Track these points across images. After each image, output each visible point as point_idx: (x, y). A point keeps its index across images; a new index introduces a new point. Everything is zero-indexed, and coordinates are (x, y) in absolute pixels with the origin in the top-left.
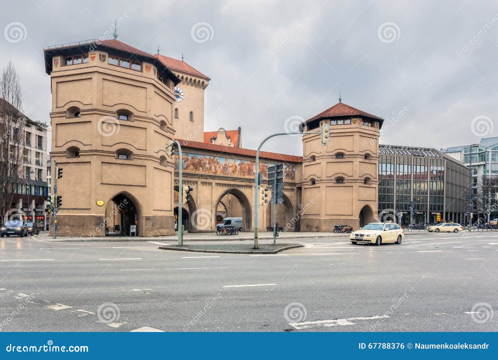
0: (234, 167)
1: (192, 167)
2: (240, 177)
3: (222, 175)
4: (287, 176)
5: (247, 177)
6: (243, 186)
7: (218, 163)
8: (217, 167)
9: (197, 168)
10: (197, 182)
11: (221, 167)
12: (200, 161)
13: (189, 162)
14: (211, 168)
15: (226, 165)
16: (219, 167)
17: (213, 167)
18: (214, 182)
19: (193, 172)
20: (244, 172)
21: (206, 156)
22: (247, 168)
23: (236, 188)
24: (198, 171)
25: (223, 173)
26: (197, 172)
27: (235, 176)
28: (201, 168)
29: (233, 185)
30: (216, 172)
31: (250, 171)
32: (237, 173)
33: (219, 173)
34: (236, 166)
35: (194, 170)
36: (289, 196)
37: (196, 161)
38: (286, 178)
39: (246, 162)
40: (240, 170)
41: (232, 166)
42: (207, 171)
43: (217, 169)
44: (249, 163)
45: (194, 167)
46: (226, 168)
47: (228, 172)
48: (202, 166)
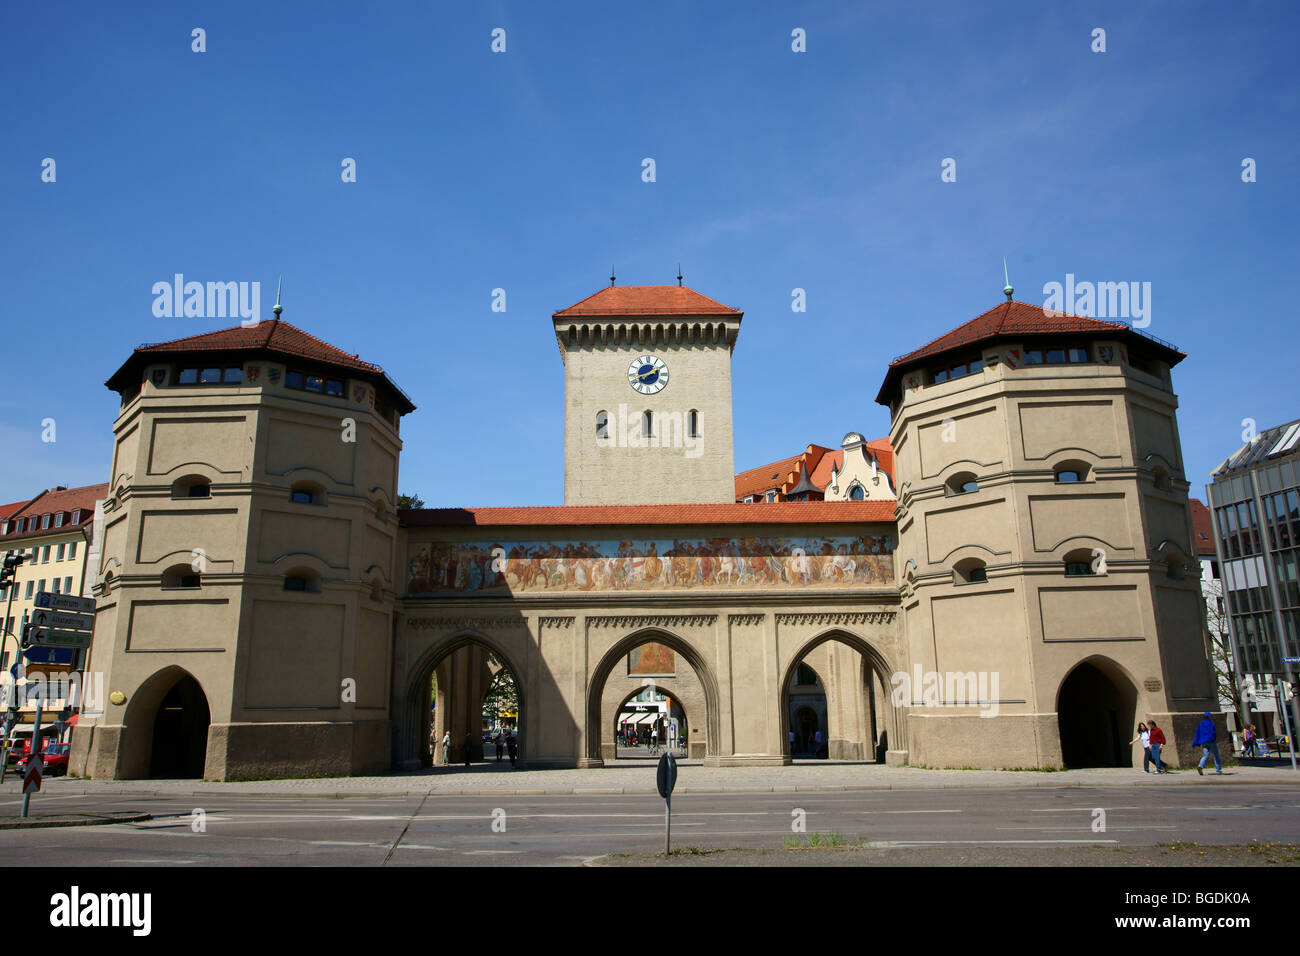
0: (652, 563)
1: (513, 576)
2: (671, 591)
3: (610, 592)
4: (860, 573)
5: (698, 589)
6: (684, 619)
7: (596, 558)
8: (594, 569)
9: (527, 580)
10: (526, 620)
11: (607, 568)
12: (538, 559)
14: (574, 575)
15: (621, 561)
16: (601, 569)
17: (579, 572)
18: (580, 614)
19: (518, 592)
20: (688, 576)
21: (555, 543)
22: (699, 561)
23: (661, 627)
24: (531, 586)
25: (614, 585)
26: (529, 592)
27: (656, 591)
28: (541, 579)
29: (651, 618)
30: (590, 585)
31: (709, 570)
32: (662, 578)
33: (600, 588)
34: (658, 561)
35: (521, 585)
36: (877, 638)
37: (526, 559)
38: (856, 576)
39: (695, 545)
40: (673, 570)
41: (642, 563)
42: (560, 583)
43: (593, 574)
44: (704, 545)
45: (519, 577)
46: (623, 569)
47: (628, 579)
48: (544, 573)
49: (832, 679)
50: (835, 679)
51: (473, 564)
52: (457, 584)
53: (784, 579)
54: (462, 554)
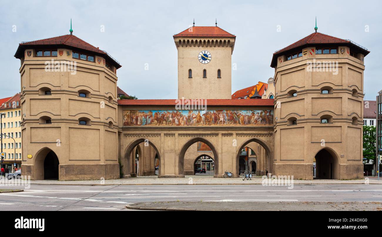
0: (199, 118)
1: (156, 121)
2: (205, 126)
3: (186, 126)
4: (263, 121)
5: (213, 125)
6: (208, 135)
7: (181, 116)
8: (181, 119)
9: (160, 122)
10: (160, 134)
11: (185, 119)
12: (163, 116)
13: (153, 118)
14: (174, 121)
15: (189, 117)
16: (183, 119)
17: (176, 120)
18: (177, 133)
19: (157, 126)
20: (210, 121)
21: (169, 111)
22: (213, 117)
23: (201, 137)
24: (161, 124)
25: (187, 124)
26: (161, 126)
27: (200, 126)
28: (164, 122)
29: (197, 134)
30: (180, 124)
31: (216, 120)
32: (202, 122)
33: (183, 125)
34: (200, 117)
35: (158, 123)
36: (266, 141)
37: (160, 116)
38: (261, 122)
39: (212, 112)
40: (205, 120)
41: (195, 117)
42: (170, 123)
43: (180, 121)
44: (215, 112)
45: (158, 121)
46: (190, 119)
47: (191, 122)
48: (165, 120)
49: (258, 153)
50: (259, 153)
51: (143, 117)
52: (139, 123)
53: (239, 123)
54: (140, 114)
